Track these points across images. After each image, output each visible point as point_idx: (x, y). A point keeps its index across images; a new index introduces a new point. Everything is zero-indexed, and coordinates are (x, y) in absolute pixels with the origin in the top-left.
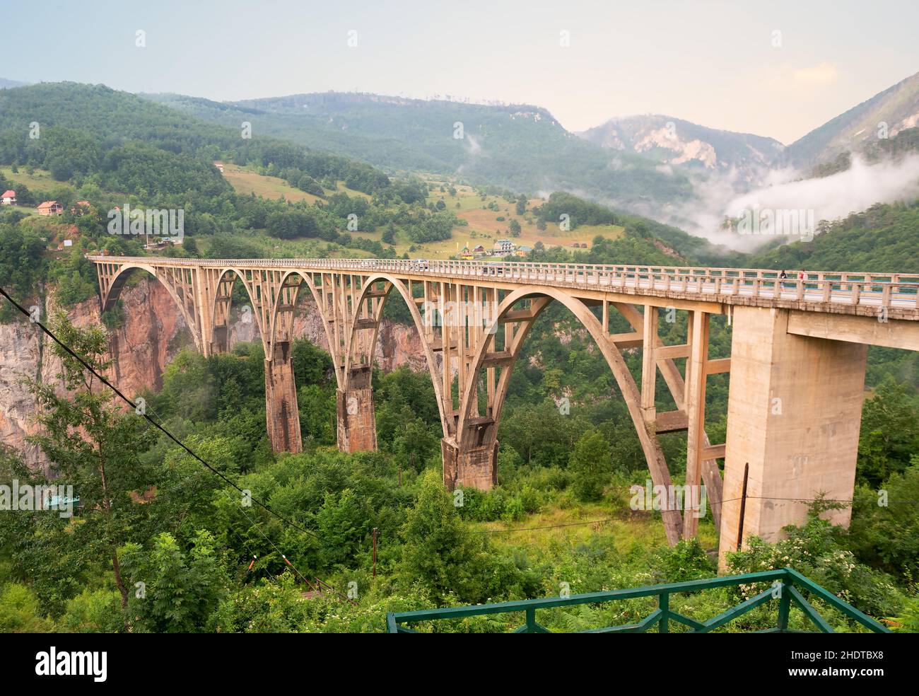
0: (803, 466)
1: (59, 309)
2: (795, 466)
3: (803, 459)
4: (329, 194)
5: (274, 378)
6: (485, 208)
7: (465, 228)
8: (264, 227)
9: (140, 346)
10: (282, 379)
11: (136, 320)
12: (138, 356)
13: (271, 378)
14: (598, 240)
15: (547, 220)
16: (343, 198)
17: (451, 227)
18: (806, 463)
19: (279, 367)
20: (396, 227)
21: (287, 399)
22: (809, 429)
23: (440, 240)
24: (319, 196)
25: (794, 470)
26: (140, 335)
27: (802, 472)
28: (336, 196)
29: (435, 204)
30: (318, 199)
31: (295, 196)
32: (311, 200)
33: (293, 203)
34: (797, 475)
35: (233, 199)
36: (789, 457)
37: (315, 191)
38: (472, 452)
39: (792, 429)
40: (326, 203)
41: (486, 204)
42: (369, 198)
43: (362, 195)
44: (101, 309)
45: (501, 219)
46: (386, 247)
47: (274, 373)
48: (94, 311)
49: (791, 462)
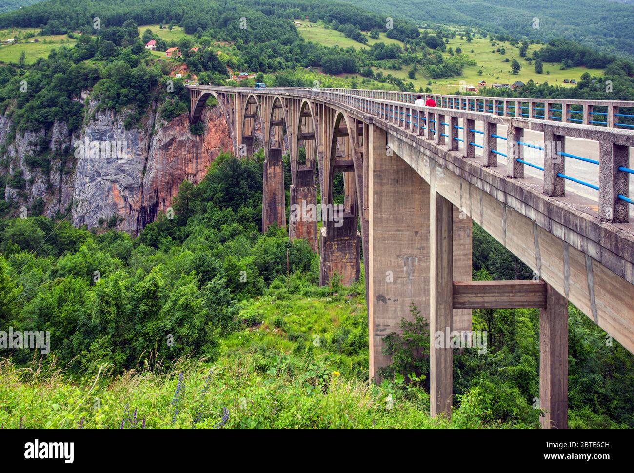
0: (413, 266)
1: (162, 121)
2: (405, 265)
3: (413, 259)
4: (372, 42)
5: (269, 176)
6: (493, 52)
7: (475, 67)
8: (320, 66)
9: (213, 149)
10: (275, 177)
11: (213, 130)
12: (211, 156)
13: (267, 175)
14: (585, 77)
15: (544, 61)
16: (382, 46)
17: (462, 66)
18: (416, 263)
19: (272, 167)
20: (419, 67)
21: (277, 192)
22: (416, 233)
23: (452, 76)
24: (365, 44)
25: (405, 268)
26: (215, 141)
27: (414, 271)
28: (376, 44)
29: (454, 49)
30: (363, 46)
31: (346, 43)
32: (358, 46)
33: (345, 49)
34: (409, 274)
35: (301, 47)
36: (399, 256)
37: (362, 40)
38: (338, 241)
39: (398, 230)
40: (368, 49)
41: (495, 48)
42: (402, 45)
43: (396, 42)
44: (190, 122)
45: (507, 61)
46: (409, 81)
47: (269, 171)
48: (185, 123)
49: (401, 261)
